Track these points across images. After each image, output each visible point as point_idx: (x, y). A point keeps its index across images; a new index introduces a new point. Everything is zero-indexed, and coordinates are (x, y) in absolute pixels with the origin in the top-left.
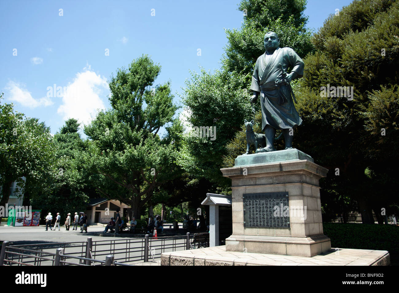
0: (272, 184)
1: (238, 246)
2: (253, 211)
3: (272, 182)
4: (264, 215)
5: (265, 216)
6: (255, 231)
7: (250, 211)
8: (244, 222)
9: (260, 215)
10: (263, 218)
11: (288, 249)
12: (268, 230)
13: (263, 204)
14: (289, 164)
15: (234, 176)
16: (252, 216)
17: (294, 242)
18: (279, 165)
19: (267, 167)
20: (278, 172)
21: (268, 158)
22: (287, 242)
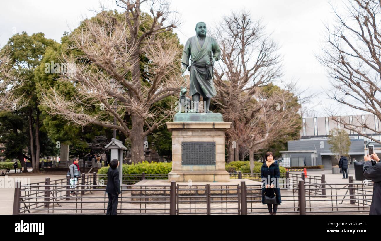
1: (179, 178)
2: (190, 154)
6: (190, 167)
8: (182, 161)
9: (195, 156)
10: (197, 158)
11: (215, 178)
12: (200, 166)
13: (197, 149)
14: (220, 124)
16: (188, 157)
17: (219, 173)
18: (212, 124)
21: (201, 118)
22: (215, 173)
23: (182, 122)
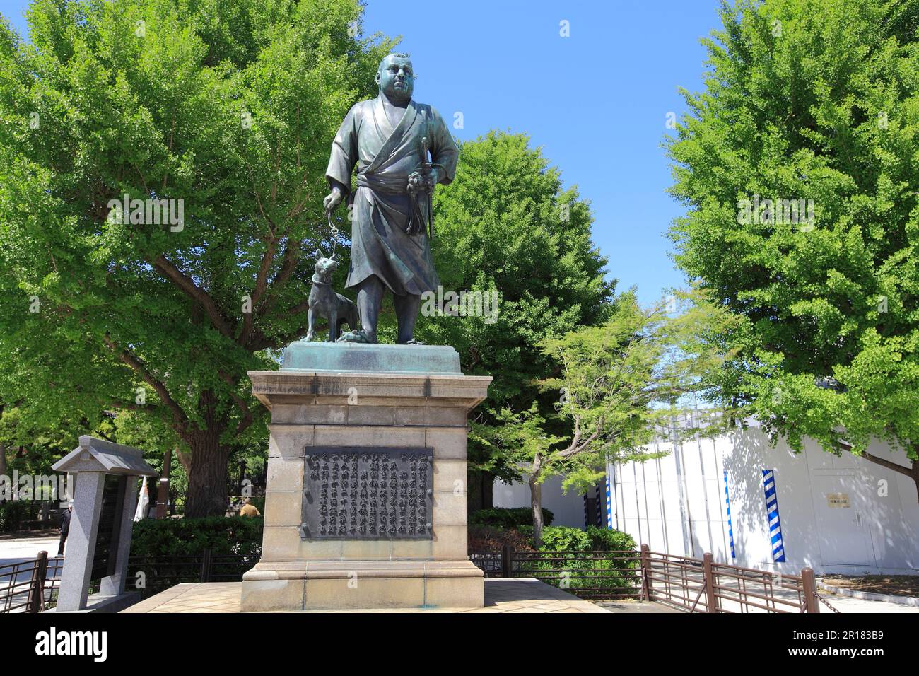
0: (391, 426)
2: (334, 495)
3: (391, 421)
4: (364, 506)
5: (369, 508)
6: (332, 546)
7: (325, 495)
8: (304, 525)
9: (354, 504)
10: (364, 513)
11: (428, 591)
12: (372, 543)
13: (364, 477)
14: (448, 382)
15: (291, 395)
16: (329, 506)
17: (445, 572)
18: (423, 382)
19: (391, 381)
20: (418, 398)
21: (383, 360)
22: (428, 572)
23: (310, 372)
